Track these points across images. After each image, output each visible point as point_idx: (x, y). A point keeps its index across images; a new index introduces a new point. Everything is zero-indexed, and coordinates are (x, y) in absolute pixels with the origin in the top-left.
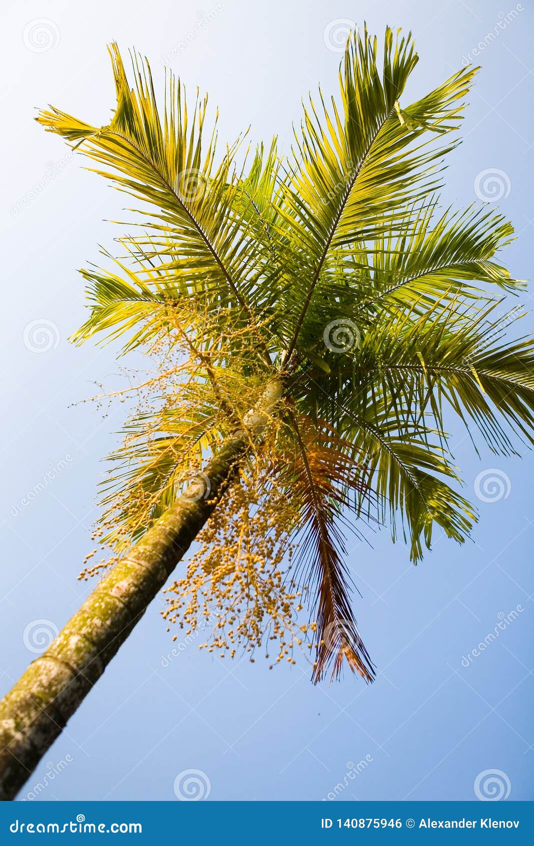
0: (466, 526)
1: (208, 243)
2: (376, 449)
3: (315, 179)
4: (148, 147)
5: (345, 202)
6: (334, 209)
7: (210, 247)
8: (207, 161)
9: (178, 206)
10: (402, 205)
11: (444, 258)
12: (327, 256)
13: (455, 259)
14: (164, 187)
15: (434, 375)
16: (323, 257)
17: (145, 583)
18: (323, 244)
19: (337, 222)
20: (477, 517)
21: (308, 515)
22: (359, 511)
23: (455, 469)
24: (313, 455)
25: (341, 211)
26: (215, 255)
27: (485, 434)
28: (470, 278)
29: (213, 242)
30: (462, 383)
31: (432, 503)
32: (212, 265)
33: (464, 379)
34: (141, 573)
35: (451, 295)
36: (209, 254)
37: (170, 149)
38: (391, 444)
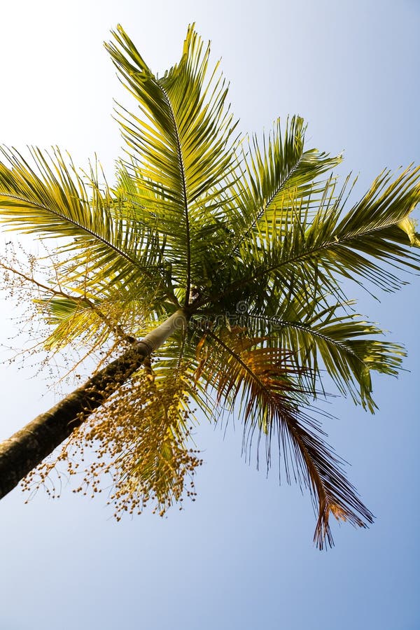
0: (397, 362)
1: (107, 243)
2: (310, 340)
3: (157, 165)
4: (38, 199)
5: (182, 168)
6: (178, 175)
7: (109, 244)
8: (81, 189)
9: (78, 229)
10: (222, 149)
11: (283, 174)
12: (188, 211)
13: (289, 171)
14: (62, 220)
15: (313, 257)
16: (187, 213)
17: (11, 452)
18: (182, 203)
19: (184, 185)
20: (406, 352)
21: (273, 413)
22: (315, 393)
23: (376, 326)
24: (250, 361)
25: (183, 175)
26: (114, 248)
27: (376, 282)
28: (311, 178)
29: (109, 240)
30: (339, 254)
31: (369, 359)
32: (116, 256)
33: (339, 250)
34: (9, 445)
35: (306, 199)
36: (111, 250)
37: (55, 194)
38: (320, 332)
